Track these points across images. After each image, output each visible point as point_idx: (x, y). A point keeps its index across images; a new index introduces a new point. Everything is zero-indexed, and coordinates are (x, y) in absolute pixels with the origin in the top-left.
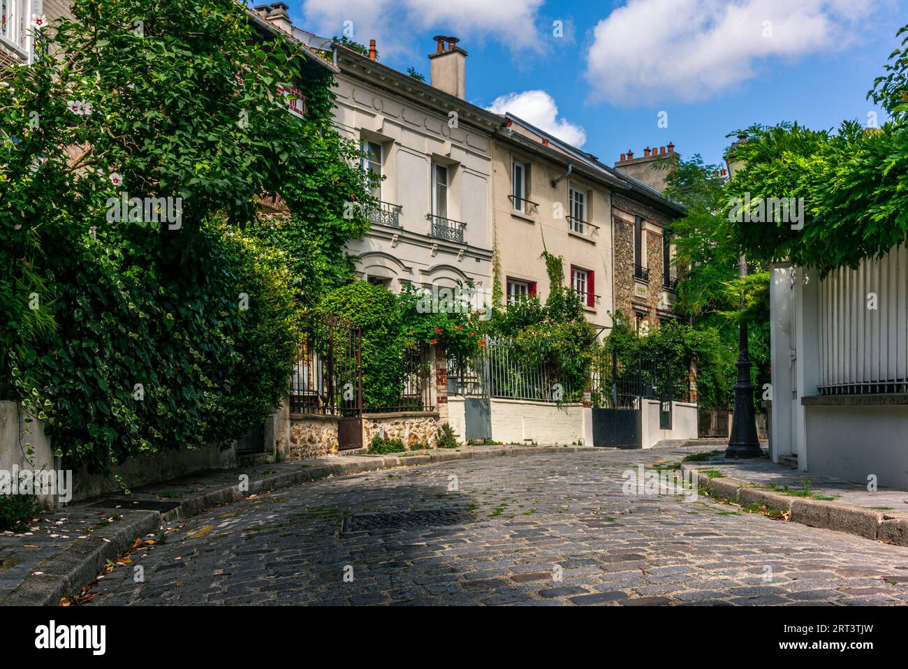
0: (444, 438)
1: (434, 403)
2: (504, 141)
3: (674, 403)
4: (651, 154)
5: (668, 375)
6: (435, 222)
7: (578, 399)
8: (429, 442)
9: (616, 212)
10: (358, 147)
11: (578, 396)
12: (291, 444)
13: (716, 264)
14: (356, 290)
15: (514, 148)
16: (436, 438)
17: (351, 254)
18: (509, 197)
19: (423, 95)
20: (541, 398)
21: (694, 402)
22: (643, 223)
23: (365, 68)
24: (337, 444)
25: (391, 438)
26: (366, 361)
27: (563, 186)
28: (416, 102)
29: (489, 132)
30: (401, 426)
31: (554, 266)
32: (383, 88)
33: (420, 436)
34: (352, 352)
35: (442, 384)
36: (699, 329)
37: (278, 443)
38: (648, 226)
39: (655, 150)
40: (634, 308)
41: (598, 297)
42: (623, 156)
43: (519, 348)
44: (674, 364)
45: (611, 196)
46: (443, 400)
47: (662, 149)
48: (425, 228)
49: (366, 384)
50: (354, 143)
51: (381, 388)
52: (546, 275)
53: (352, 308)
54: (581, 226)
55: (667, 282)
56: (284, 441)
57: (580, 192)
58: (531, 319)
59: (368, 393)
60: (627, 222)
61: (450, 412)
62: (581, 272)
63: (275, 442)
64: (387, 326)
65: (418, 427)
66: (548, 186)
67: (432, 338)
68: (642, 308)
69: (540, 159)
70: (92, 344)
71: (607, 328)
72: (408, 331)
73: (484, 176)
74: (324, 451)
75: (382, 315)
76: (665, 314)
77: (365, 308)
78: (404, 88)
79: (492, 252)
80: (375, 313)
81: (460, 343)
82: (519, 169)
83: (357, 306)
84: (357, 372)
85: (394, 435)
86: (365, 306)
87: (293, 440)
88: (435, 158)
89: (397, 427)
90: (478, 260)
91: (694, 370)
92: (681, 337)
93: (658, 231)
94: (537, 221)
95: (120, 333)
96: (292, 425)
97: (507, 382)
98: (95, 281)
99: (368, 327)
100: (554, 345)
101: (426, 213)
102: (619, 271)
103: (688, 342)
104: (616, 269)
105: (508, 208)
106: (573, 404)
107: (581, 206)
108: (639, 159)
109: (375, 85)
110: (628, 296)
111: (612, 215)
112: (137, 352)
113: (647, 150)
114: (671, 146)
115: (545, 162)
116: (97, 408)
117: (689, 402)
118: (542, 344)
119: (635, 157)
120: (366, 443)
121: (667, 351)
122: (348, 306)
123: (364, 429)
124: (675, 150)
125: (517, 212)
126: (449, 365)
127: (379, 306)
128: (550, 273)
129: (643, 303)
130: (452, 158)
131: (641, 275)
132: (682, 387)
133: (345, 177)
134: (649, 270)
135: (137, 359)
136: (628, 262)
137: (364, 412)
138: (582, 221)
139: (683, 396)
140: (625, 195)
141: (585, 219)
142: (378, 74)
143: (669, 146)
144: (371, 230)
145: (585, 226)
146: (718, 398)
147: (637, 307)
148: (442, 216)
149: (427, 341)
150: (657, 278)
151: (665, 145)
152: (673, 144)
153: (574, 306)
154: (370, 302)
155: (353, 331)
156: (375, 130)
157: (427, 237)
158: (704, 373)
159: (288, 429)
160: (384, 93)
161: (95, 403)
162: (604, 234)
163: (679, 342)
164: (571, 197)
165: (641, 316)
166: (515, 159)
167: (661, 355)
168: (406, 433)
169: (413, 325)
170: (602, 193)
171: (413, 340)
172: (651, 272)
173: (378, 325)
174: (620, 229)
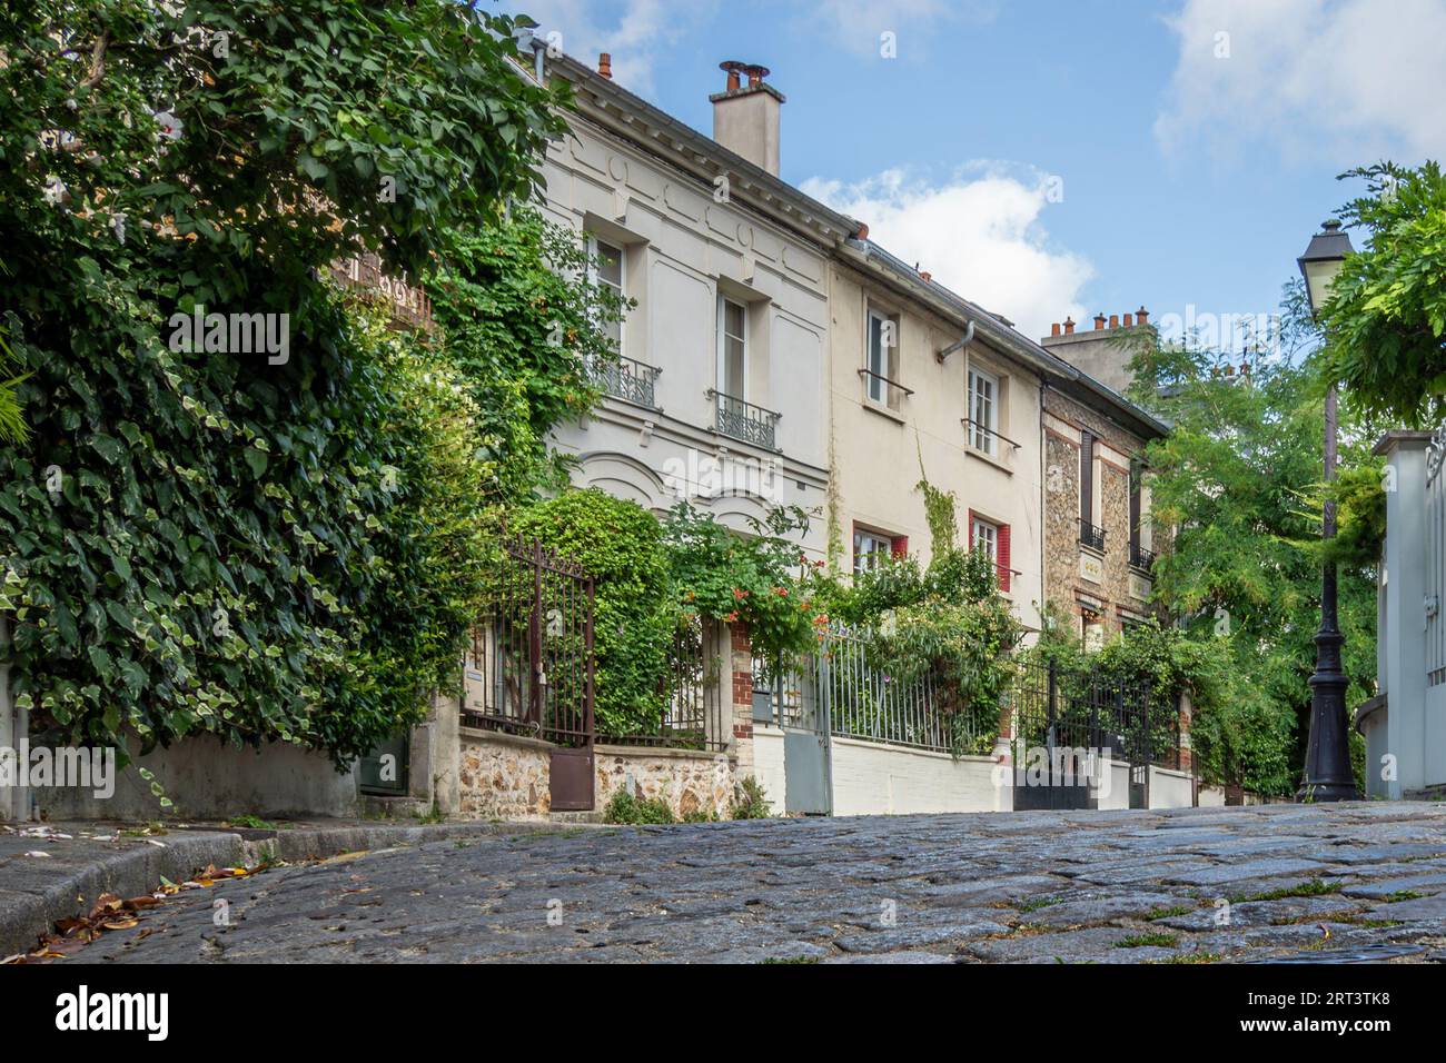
0: (747, 804)
1: (728, 737)
2: (853, 268)
3: (1153, 769)
4: (1106, 326)
5: (1143, 718)
6: (722, 406)
7: (987, 749)
8: (719, 811)
9: (1049, 420)
10: (579, 246)
11: (989, 744)
12: (462, 787)
13: (1226, 524)
14: (584, 505)
15: (869, 282)
16: (731, 803)
17: (562, 452)
18: (859, 372)
19: (703, 161)
20: (923, 742)
21: (1186, 770)
22: (1096, 445)
23: (595, 96)
24: (549, 798)
25: (648, 796)
26: (602, 642)
27: (958, 362)
28: (691, 174)
29: (824, 247)
30: (666, 774)
31: (940, 509)
32: (629, 139)
33: (702, 797)
34: (577, 625)
35: (744, 702)
36: (1197, 639)
37: (436, 781)
38: (1103, 451)
39: (1114, 319)
40: (1078, 600)
41: (1017, 574)
42: (1056, 327)
43: (884, 644)
44: (1154, 698)
45: (1041, 389)
46: (744, 732)
47: (1127, 317)
48: (704, 416)
49: (603, 687)
50: (573, 237)
51: (630, 698)
52: (926, 523)
53: (577, 537)
54: (987, 440)
55: (1136, 558)
56: (448, 778)
57: (986, 378)
58: (903, 595)
59: (606, 707)
60: (1068, 441)
61: (756, 756)
62: (987, 527)
63: (431, 778)
64: (644, 578)
65: (698, 778)
66: (931, 360)
67: (728, 610)
68: (1093, 601)
69: (915, 308)
70: (99, 483)
71: (1033, 630)
72: (682, 593)
73: (813, 328)
74: (523, 807)
75: (635, 554)
76: (1131, 615)
77: (603, 540)
78: (668, 144)
79: (827, 472)
80: (621, 549)
81: (779, 622)
82: (877, 323)
83: (586, 535)
84: (586, 663)
85: (653, 791)
86: (602, 534)
87: (466, 780)
88: (724, 285)
89: (659, 775)
90: (801, 486)
91: (1187, 710)
92: (1166, 650)
93: (1122, 462)
94: (908, 422)
95: (156, 470)
96: (463, 748)
97: (854, 716)
98: (108, 351)
99: (608, 577)
100: (949, 642)
101: (706, 388)
102: (1053, 531)
103: (1178, 659)
104: (1049, 526)
105: (858, 392)
106: (981, 758)
107: (987, 403)
108: (1085, 334)
109: (613, 131)
110: (1068, 578)
111: (1042, 425)
112: (190, 515)
113: (1100, 319)
114: (1142, 314)
115: (924, 314)
116: (109, 617)
117: (1178, 769)
118: (927, 641)
119: (1076, 329)
120: (603, 800)
121: (1141, 675)
122: (568, 533)
123: (596, 774)
124: (1150, 320)
125: (873, 404)
126: (755, 666)
127: (630, 538)
128: (932, 522)
129: (1094, 591)
130: (754, 286)
131: (1091, 539)
132: (1168, 742)
133: (556, 298)
134: (1104, 532)
135: (190, 530)
136: (1070, 514)
137: (597, 742)
138: (988, 431)
139: (1170, 758)
140: (1065, 391)
141: (994, 427)
142: (620, 111)
143: (1138, 314)
144: (603, 409)
145: (994, 439)
146: (1226, 764)
147: (1084, 598)
148: (735, 398)
149: (717, 615)
150: (1117, 548)
151: (1133, 311)
152: (1146, 310)
153: (984, 576)
154: (612, 528)
155: (577, 581)
156: (612, 219)
157: (709, 432)
158: (1205, 717)
159: (457, 755)
160: (631, 150)
161: (104, 604)
162: (1029, 457)
163: (1163, 659)
164: (970, 386)
165: (1089, 617)
166: (871, 303)
167: (1129, 681)
168: (677, 788)
169: (692, 582)
170: (1025, 382)
171: (692, 610)
172: (1108, 536)
173: (626, 574)
174: (1056, 452)
